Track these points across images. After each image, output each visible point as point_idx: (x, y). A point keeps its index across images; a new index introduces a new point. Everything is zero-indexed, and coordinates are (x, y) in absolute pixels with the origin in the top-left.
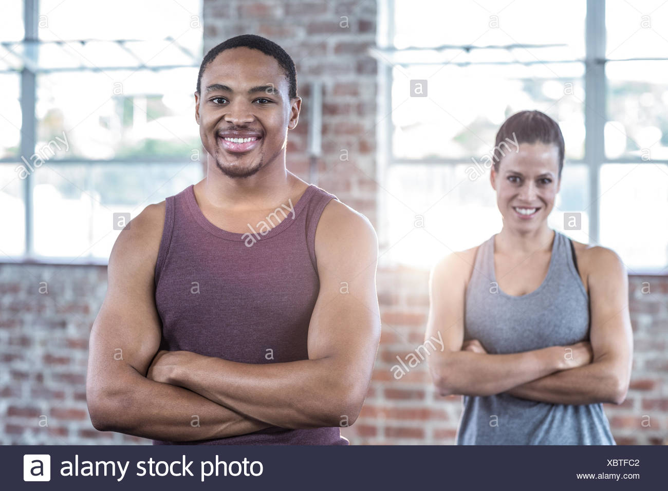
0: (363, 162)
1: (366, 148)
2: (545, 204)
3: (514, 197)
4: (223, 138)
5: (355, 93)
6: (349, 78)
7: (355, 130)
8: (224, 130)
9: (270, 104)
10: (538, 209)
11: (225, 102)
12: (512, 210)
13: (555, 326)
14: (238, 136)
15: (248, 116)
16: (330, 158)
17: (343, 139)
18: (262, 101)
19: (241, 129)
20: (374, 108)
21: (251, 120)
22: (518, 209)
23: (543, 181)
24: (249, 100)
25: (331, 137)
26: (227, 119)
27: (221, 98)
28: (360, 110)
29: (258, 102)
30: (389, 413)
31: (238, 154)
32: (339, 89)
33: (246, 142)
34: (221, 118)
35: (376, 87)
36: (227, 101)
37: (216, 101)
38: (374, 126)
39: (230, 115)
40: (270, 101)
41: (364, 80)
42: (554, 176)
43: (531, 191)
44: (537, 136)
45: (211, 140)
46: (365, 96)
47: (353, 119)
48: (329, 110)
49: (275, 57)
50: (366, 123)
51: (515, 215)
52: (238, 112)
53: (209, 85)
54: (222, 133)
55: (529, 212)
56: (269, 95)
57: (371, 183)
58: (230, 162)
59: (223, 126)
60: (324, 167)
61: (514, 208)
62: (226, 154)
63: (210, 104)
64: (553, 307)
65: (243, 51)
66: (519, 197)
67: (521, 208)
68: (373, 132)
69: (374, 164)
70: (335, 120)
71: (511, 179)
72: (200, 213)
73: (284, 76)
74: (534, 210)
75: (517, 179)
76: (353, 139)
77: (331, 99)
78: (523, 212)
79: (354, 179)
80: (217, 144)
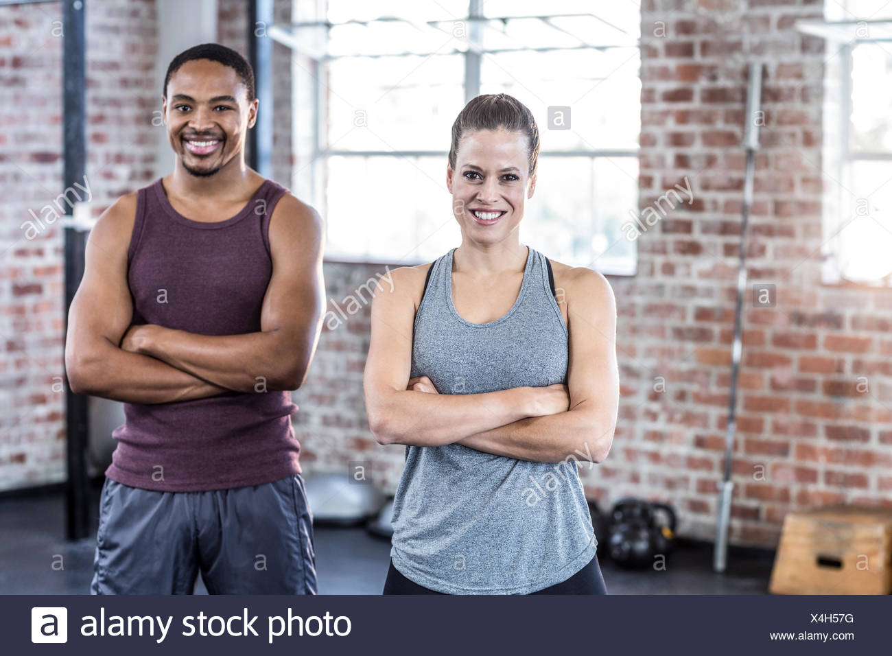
0: (807, 156)
1: (810, 140)
2: (512, 208)
3: (473, 198)
4: (188, 141)
5: (799, 76)
6: (793, 57)
7: (800, 119)
8: (188, 134)
9: (228, 111)
10: (503, 213)
11: (189, 109)
12: (470, 214)
13: (525, 361)
14: (201, 140)
15: (209, 123)
16: (772, 152)
17: (788, 129)
18: (222, 108)
19: (201, 135)
20: (821, 93)
21: (211, 126)
22: (477, 213)
23: (507, 177)
24: (210, 108)
25: (773, 126)
26: (191, 125)
27: (185, 106)
28: (805, 95)
29: (218, 109)
30: (832, 456)
31: (202, 156)
32: (782, 70)
33: (207, 146)
34: (186, 124)
35: (823, 67)
36: (191, 108)
37: (181, 109)
38: (820, 113)
39: (194, 123)
40: (229, 108)
41: (809, 59)
42: (523, 172)
43: (492, 190)
44: (500, 122)
45: (177, 142)
46: (810, 80)
47: (797, 106)
48: (770, 95)
49: (233, 67)
50: (811, 110)
51: (474, 219)
52: (199, 120)
53: (175, 95)
54: (187, 136)
55: (490, 216)
56: (226, 103)
57: (815, 183)
58: (193, 162)
59: (186, 130)
60: (766, 163)
61: (473, 211)
62: (190, 155)
63: (175, 111)
64: (522, 339)
65: (205, 62)
66: (478, 197)
67: (481, 211)
68: (819, 122)
69: (820, 158)
70: (777, 108)
71: (468, 175)
72: (168, 203)
73: (241, 84)
74: (498, 215)
75: (475, 174)
76: (798, 130)
77: (772, 83)
78: (484, 216)
79: (797, 178)
80: (183, 147)
